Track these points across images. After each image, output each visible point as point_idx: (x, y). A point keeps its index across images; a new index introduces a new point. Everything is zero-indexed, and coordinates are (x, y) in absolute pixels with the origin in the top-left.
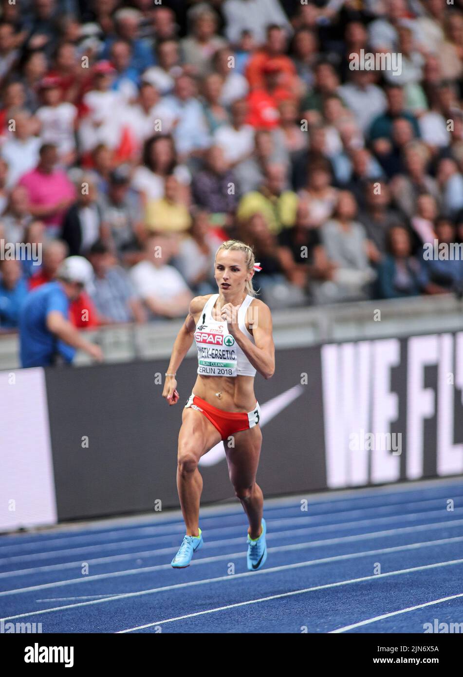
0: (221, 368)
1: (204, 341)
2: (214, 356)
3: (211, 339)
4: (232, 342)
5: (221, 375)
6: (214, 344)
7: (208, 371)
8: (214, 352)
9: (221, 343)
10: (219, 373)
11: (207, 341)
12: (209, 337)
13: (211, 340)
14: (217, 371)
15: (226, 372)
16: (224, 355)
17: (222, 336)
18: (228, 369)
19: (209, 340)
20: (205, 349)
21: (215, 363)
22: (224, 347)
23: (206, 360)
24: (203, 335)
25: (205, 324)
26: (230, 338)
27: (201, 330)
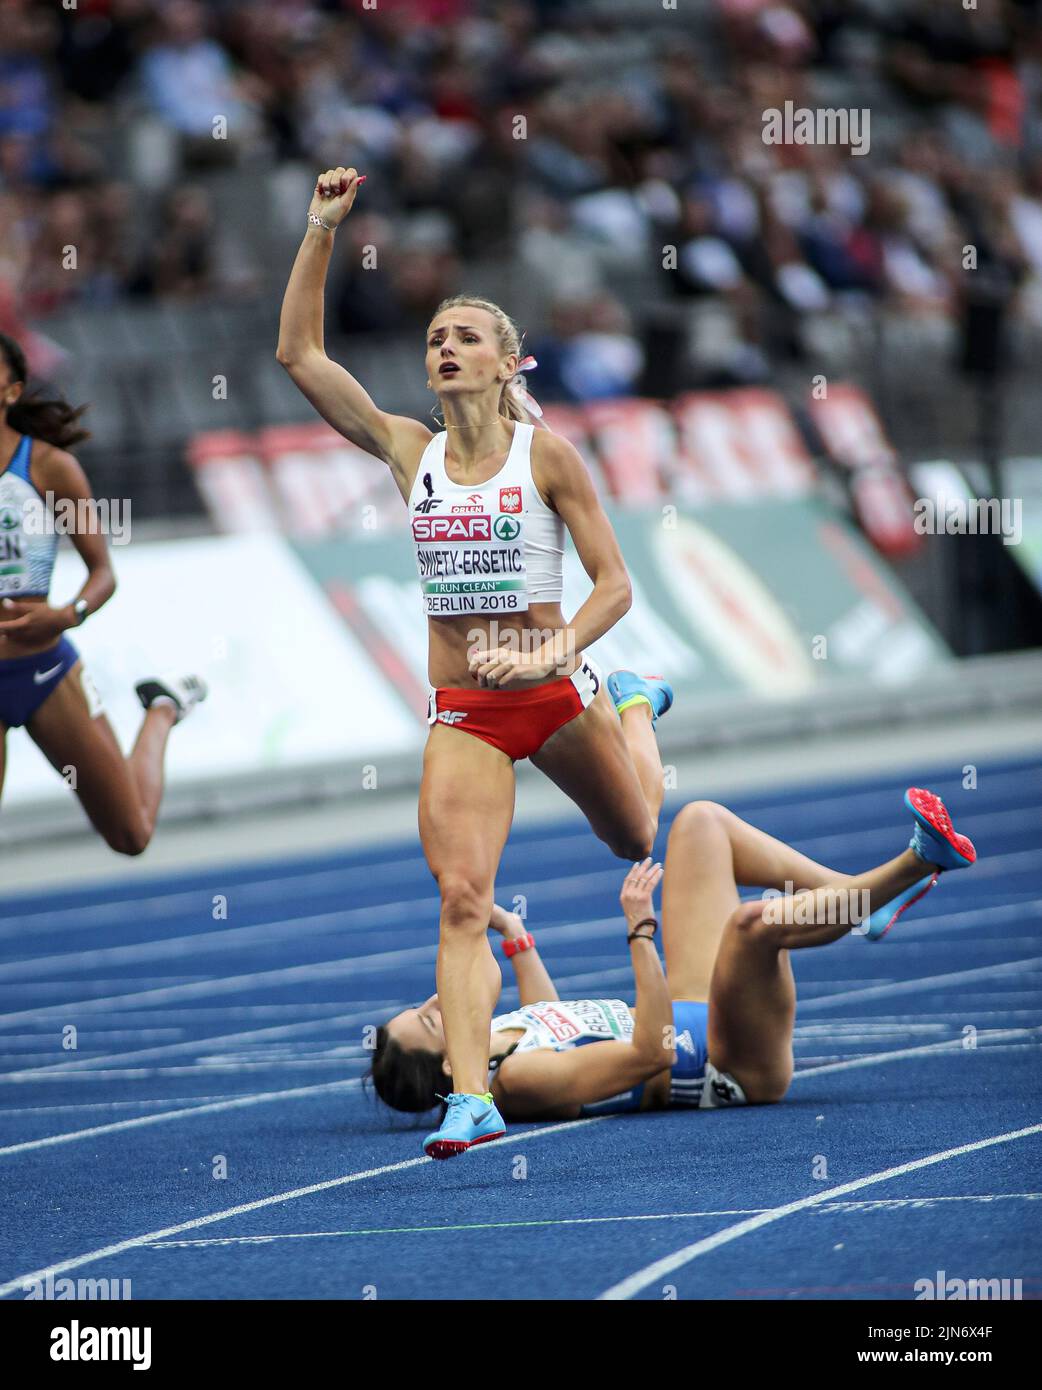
0: (488, 595)
1: (442, 537)
2: (469, 567)
3: (458, 528)
4: (515, 529)
5: (491, 611)
6: (469, 539)
7: (457, 605)
8: (469, 558)
9: (486, 535)
10: (483, 607)
11: (449, 535)
12: (454, 526)
13: (457, 532)
14: (479, 603)
15: (501, 602)
16: (494, 562)
17: (488, 518)
18: (506, 594)
19: (453, 531)
20: (445, 553)
21: (473, 584)
22: (496, 544)
23: (448, 580)
24: (435, 522)
25: (435, 496)
26: (509, 520)
27: (428, 512)
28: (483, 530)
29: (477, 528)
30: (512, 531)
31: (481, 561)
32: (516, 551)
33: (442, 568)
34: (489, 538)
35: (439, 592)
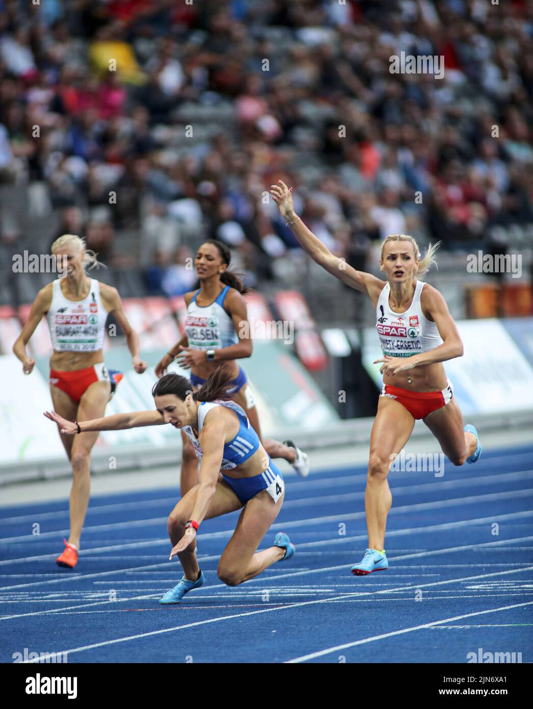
1: (387, 334)
2: (399, 347)
6: (398, 336)
8: (399, 343)
9: (405, 335)
11: (390, 334)
12: (392, 330)
13: (393, 333)
16: (409, 346)
17: (405, 328)
20: (390, 341)
21: (402, 354)
22: (408, 339)
23: (391, 351)
24: (384, 328)
25: (384, 317)
26: (414, 330)
27: (382, 323)
28: (404, 333)
29: (401, 332)
30: (415, 334)
31: (404, 345)
33: (388, 346)
34: (406, 336)
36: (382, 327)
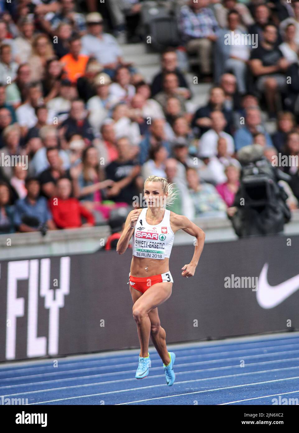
0: (155, 254)
1: (144, 237)
2: (151, 246)
3: (149, 236)
4: (165, 238)
5: (154, 258)
6: (152, 239)
7: (146, 255)
8: (151, 244)
9: (157, 238)
11: (146, 237)
14: (152, 255)
15: (158, 256)
16: (157, 246)
17: (158, 234)
18: (159, 254)
20: (145, 242)
21: (151, 251)
22: (159, 241)
23: (144, 248)
24: (142, 233)
25: (143, 226)
26: (163, 236)
27: (141, 230)
28: (156, 237)
29: (154, 236)
30: (164, 238)
31: (154, 245)
32: (164, 244)
33: (143, 245)
35: (141, 251)
36: (140, 233)
